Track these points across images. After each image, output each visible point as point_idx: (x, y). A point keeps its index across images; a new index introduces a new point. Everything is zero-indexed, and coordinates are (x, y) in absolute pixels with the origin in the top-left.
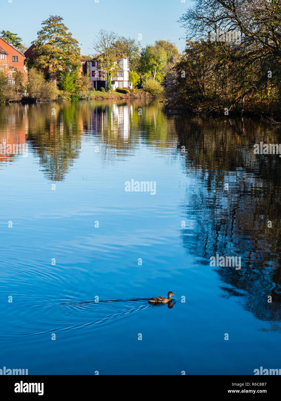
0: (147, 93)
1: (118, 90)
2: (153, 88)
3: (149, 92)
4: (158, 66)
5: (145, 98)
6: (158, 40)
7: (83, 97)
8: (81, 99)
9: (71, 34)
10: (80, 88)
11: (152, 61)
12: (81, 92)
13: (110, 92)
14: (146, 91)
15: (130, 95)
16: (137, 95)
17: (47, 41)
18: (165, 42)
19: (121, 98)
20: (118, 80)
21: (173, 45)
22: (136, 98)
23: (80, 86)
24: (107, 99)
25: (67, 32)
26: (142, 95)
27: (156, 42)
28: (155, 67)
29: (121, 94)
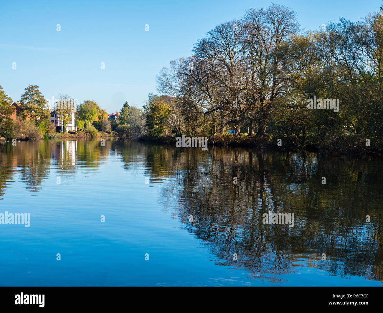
0: (88, 134)
1: (69, 132)
2: (92, 131)
3: (89, 133)
4: (92, 117)
5: (87, 137)
6: (86, 100)
7: (51, 137)
8: (50, 138)
9: (44, 97)
10: (49, 131)
11: (88, 114)
12: (50, 133)
13: (65, 133)
14: (87, 132)
15: (78, 135)
16: (82, 135)
17: (27, 101)
18: (91, 102)
19: (73, 137)
20: (69, 126)
21: (96, 103)
22: (82, 137)
23: (48, 129)
24: (65, 138)
25: (41, 95)
26: (85, 136)
27: (85, 101)
28: (90, 118)
29: (72, 135)
